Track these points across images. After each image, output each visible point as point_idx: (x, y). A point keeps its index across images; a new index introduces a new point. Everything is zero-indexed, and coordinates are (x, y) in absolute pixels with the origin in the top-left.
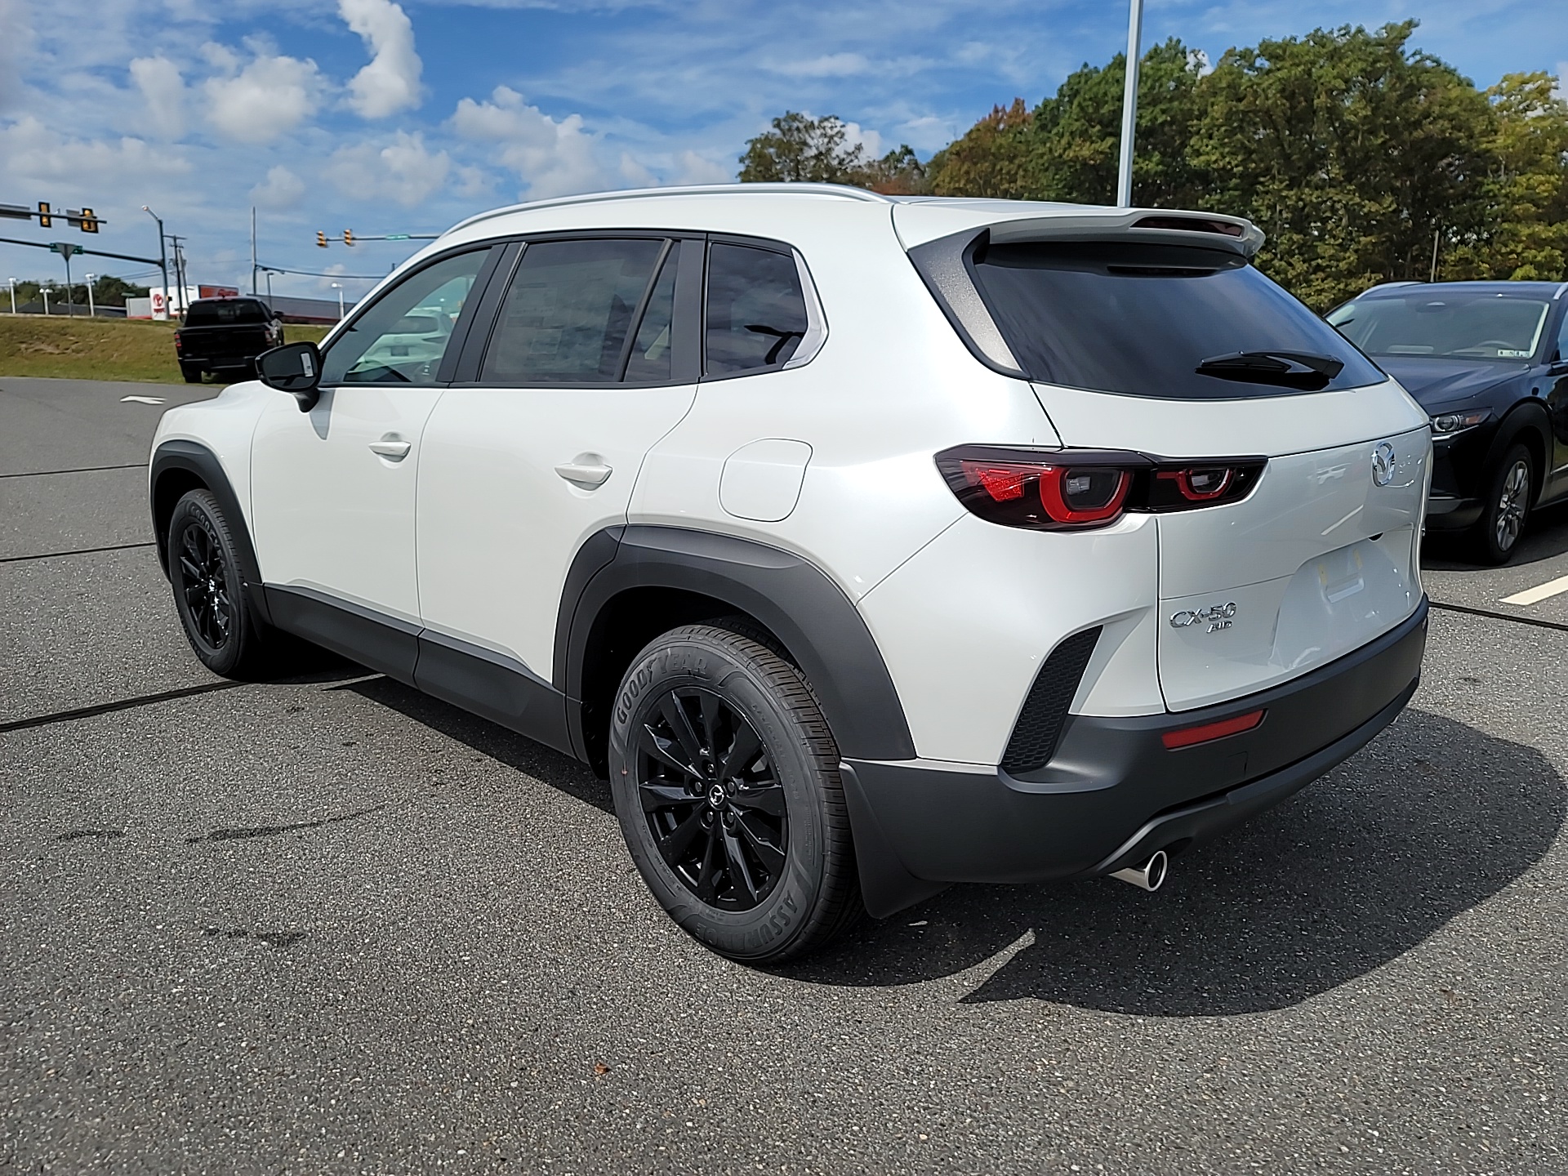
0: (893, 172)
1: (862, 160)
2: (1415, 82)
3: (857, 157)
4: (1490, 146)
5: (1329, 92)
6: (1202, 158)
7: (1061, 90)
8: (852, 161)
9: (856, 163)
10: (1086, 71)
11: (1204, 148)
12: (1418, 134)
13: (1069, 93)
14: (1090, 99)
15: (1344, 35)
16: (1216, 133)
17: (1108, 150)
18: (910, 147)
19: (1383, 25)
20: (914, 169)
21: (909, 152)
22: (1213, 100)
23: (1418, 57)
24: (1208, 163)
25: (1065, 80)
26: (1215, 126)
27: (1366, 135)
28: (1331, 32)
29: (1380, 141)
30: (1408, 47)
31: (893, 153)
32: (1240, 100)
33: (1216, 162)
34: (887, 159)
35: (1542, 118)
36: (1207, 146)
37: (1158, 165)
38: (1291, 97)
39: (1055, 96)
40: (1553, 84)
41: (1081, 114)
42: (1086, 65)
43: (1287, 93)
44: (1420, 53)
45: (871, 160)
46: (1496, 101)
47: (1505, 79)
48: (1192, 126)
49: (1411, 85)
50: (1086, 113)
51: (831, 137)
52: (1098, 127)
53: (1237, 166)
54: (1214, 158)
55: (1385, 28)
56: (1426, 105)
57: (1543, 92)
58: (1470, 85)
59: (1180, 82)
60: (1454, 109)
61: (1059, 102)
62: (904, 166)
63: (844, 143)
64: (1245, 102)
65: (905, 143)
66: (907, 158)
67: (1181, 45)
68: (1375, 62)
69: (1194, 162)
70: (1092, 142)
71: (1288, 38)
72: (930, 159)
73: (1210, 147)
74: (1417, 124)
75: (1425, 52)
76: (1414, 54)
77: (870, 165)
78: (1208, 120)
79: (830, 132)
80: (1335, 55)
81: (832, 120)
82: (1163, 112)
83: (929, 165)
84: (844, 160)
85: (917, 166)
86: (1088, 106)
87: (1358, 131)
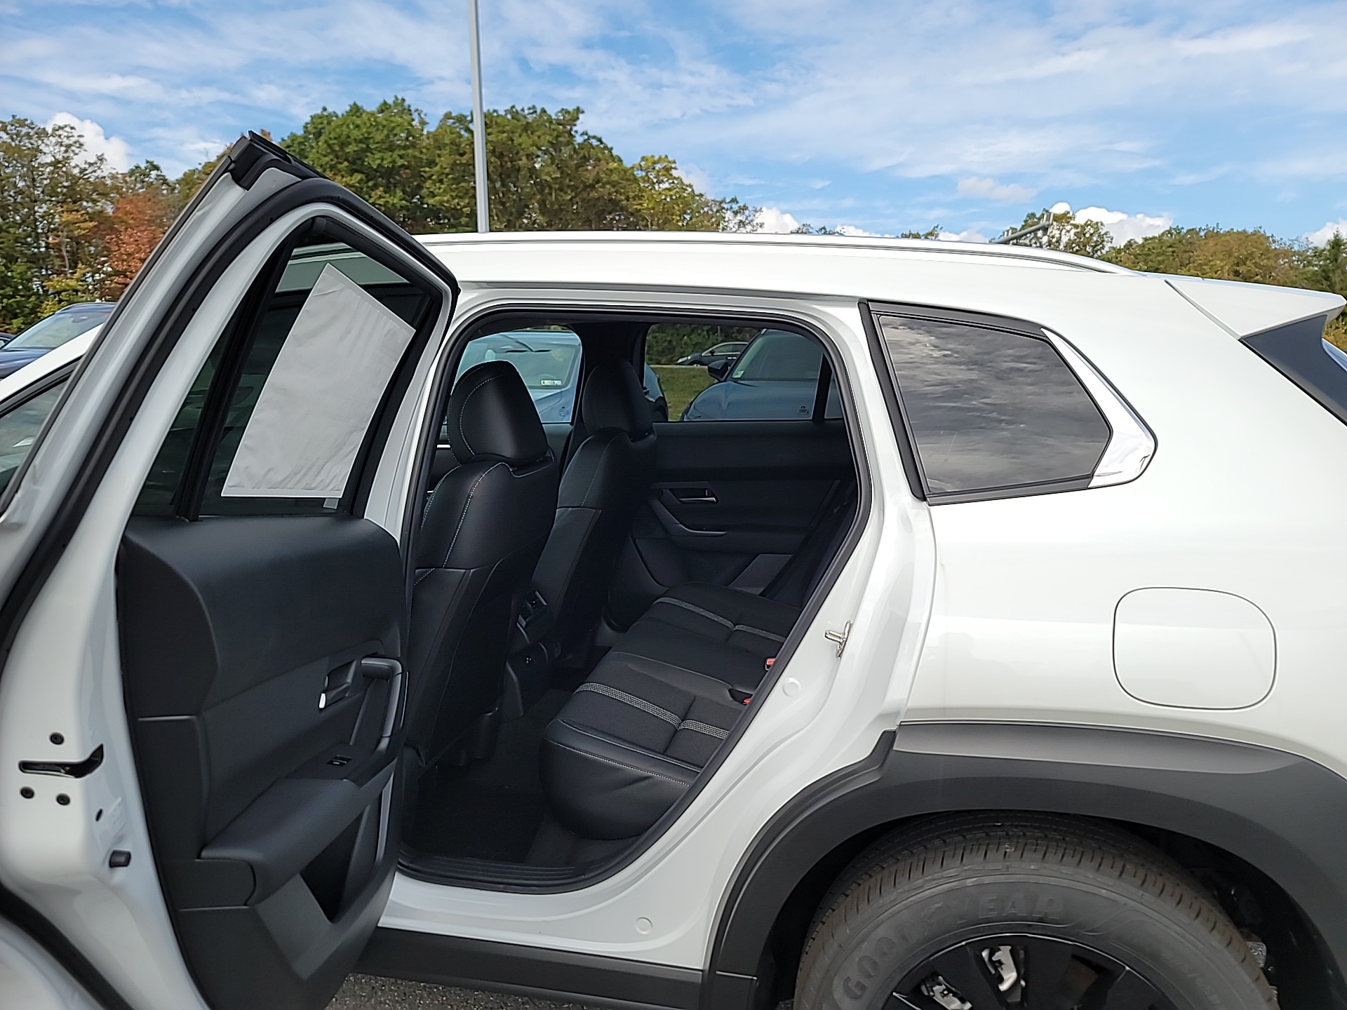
0: (139, 185)
1: (105, 171)
2: (587, 155)
3: (99, 168)
4: (639, 207)
5: (528, 156)
6: (437, 198)
7: (305, 127)
8: (95, 171)
9: (99, 173)
10: (325, 113)
11: (437, 190)
12: (594, 194)
13: (314, 131)
14: (335, 138)
15: (532, 113)
16: (445, 180)
17: (357, 185)
18: (155, 163)
19: (559, 109)
20: (163, 184)
21: (157, 168)
22: (438, 152)
23: (586, 137)
24: (441, 203)
25: (308, 119)
26: (443, 173)
27: (558, 192)
28: (523, 110)
29: (569, 197)
30: (579, 127)
31: (137, 167)
32: (462, 155)
33: (448, 201)
34: (132, 173)
35: (669, 190)
36: (440, 188)
37: (401, 200)
38: (501, 156)
39: (300, 132)
40: (673, 166)
41: (329, 151)
42: (325, 109)
43: (497, 154)
44: (587, 134)
45: (114, 172)
46: (639, 174)
47: (643, 159)
48: (425, 172)
49: (584, 157)
50: (334, 151)
51: (69, 146)
52: (346, 164)
53: (465, 207)
54: (445, 199)
55: (560, 112)
56: (594, 173)
57: (668, 170)
58: (620, 160)
59: (409, 134)
60: (615, 177)
61: (306, 138)
62: (151, 180)
63: (83, 152)
64: (465, 157)
65: (150, 160)
66: (154, 173)
67: (406, 104)
68: (557, 137)
69: (431, 201)
70: (343, 176)
71: (491, 111)
72: (180, 175)
73: (442, 190)
74: (592, 187)
75: (591, 134)
76: (582, 134)
77: (113, 177)
78: (438, 168)
79: (66, 142)
80: (527, 127)
81: (68, 129)
82: (401, 157)
83: (178, 182)
84: (85, 170)
85: (165, 181)
86: (334, 144)
87: (551, 188)
